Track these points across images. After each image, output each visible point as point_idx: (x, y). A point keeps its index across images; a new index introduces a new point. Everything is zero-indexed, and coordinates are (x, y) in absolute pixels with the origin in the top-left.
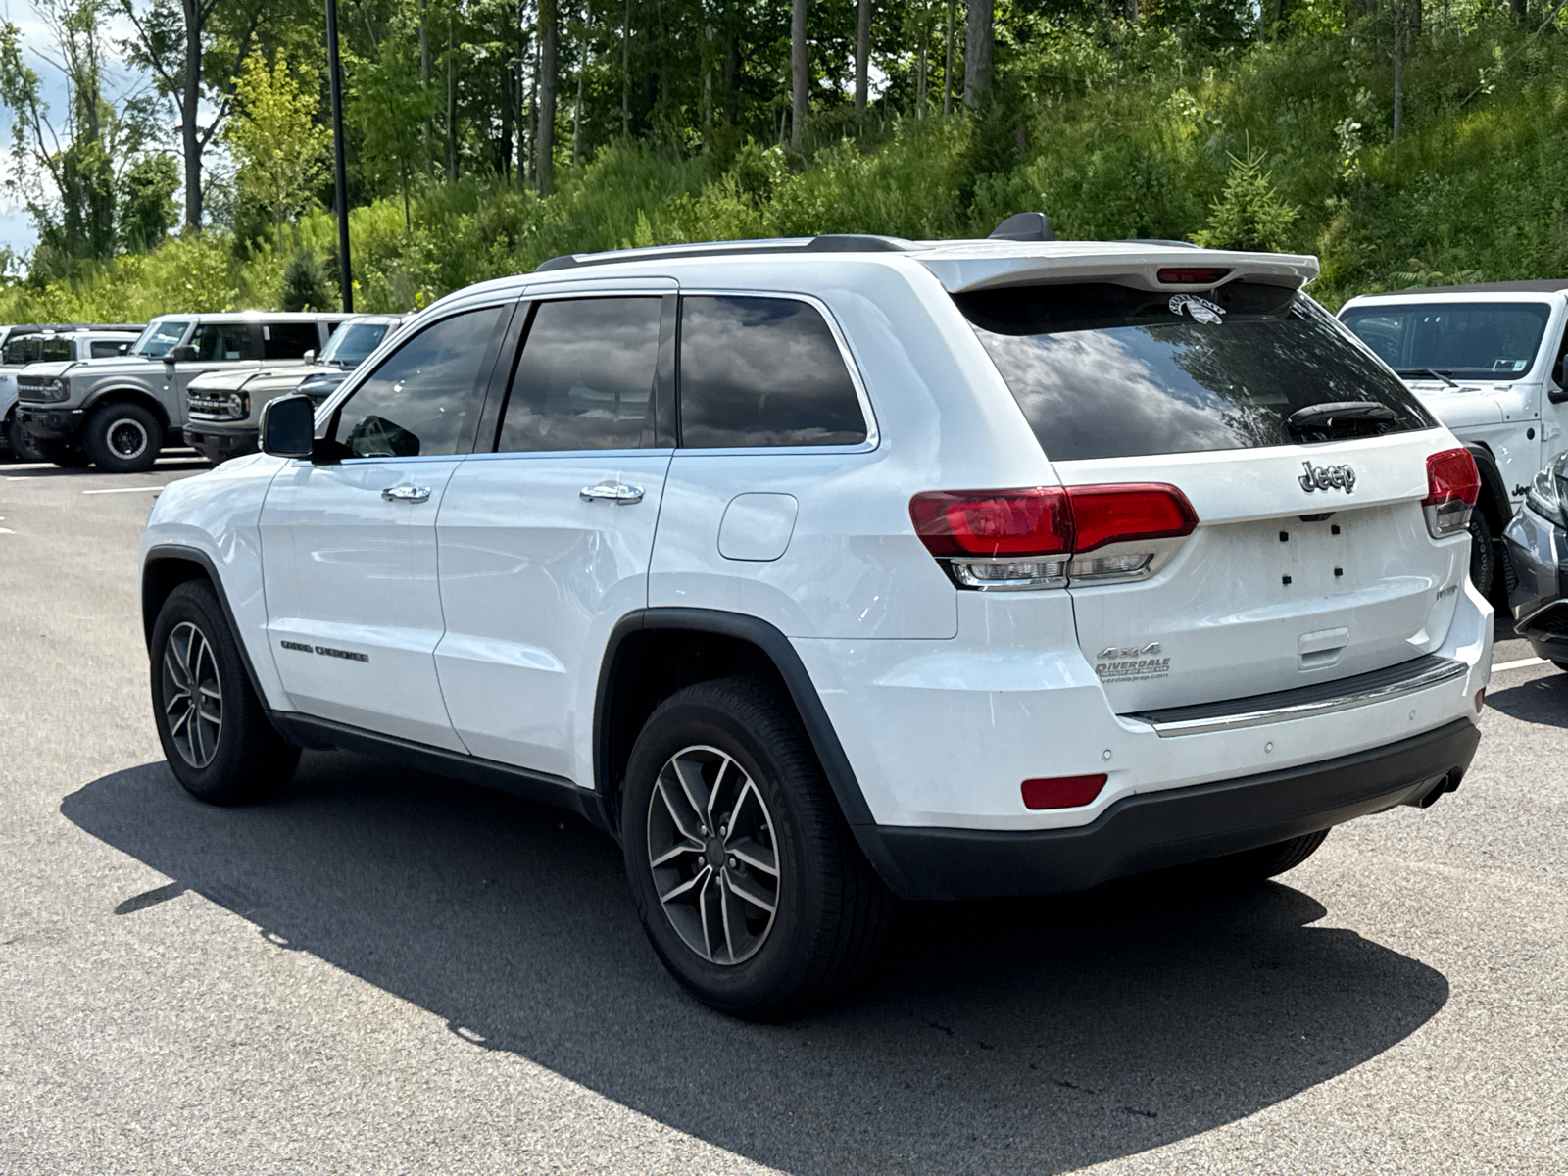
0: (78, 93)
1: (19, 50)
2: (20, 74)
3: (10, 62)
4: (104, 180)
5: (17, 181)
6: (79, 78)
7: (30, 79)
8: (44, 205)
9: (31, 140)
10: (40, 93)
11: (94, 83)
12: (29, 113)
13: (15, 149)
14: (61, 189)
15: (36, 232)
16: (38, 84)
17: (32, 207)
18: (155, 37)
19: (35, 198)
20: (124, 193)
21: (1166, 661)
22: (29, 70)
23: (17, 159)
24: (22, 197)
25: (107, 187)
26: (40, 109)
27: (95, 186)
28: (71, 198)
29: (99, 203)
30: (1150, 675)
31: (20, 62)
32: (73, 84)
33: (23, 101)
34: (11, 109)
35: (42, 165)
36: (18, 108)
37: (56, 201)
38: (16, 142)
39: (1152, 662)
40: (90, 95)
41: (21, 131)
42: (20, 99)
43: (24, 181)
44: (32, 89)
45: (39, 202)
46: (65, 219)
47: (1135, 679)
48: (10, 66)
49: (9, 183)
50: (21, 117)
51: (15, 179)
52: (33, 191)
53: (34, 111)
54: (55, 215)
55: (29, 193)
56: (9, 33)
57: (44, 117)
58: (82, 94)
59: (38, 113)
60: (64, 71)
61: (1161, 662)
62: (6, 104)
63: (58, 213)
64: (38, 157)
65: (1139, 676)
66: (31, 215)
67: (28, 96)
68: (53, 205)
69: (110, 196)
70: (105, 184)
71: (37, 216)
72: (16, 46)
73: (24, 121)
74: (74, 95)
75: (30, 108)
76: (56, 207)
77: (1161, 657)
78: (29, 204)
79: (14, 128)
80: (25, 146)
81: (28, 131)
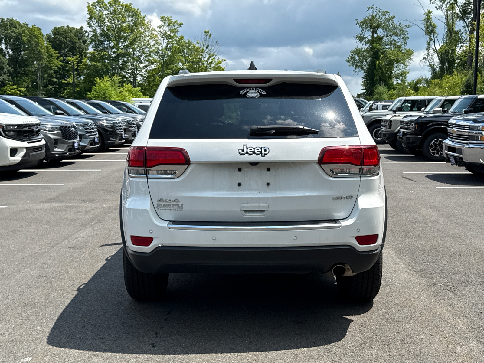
0: (448, 30)
1: (431, 18)
2: (431, 25)
3: (429, 22)
4: (452, 56)
5: (427, 58)
6: (448, 25)
7: (434, 26)
8: (434, 64)
9: (432, 45)
10: (436, 31)
11: (453, 26)
12: (432, 37)
13: (427, 48)
14: (439, 59)
15: (430, 73)
16: (436, 28)
17: (430, 65)
18: (463, 11)
19: (431, 62)
20: (458, 60)
21: (182, 205)
22: (434, 24)
23: (427, 51)
24: (428, 62)
25: (453, 58)
26: (435, 35)
27: (450, 58)
28: (442, 62)
29: (450, 63)
30: (177, 209)
31: (431, 22)
32: (446, 26)
33: (431, 33)
34: (427, 36)
35: (434, 52)
36: (429, 36)
37: (437, 63)
38: (427, 46)
39: (176, 205)
40: (451, 30)
41: (429, 42)
42: (430, 33)
43: (429, 57)
44: (434, 30)
45: (432, 64)
46: (440, 69)
47: (171, 210)
48: (428, 23)
49: (425, 58)
50: (430, 38)
51: (426, 57)
52: (431, 60)
53: (434, 36)
54: (437, 67)
55: (430, 61)
56: (429, 13)
57: (436, 38)
58: (449, 30)
59: (435, 37)
60: (444, 23)
61: (180, 205)
62: (426, 35)
63: (438, 67)
64: (433, 50)
65: (172, 209)
66: (430, 68)
67: (433, 32)
68: (436, 64)
69: (454, 61)
70: (452, 57)
71: (432, 68)
72: (431, 17)
73: (431, 39)
74: (446, 30)
75: (432, 35)
76: (437, 65)
77: (180, 204)
78: (430, 64)
79: (427, 42)
80: (430, 47)
81: (431, 42)
